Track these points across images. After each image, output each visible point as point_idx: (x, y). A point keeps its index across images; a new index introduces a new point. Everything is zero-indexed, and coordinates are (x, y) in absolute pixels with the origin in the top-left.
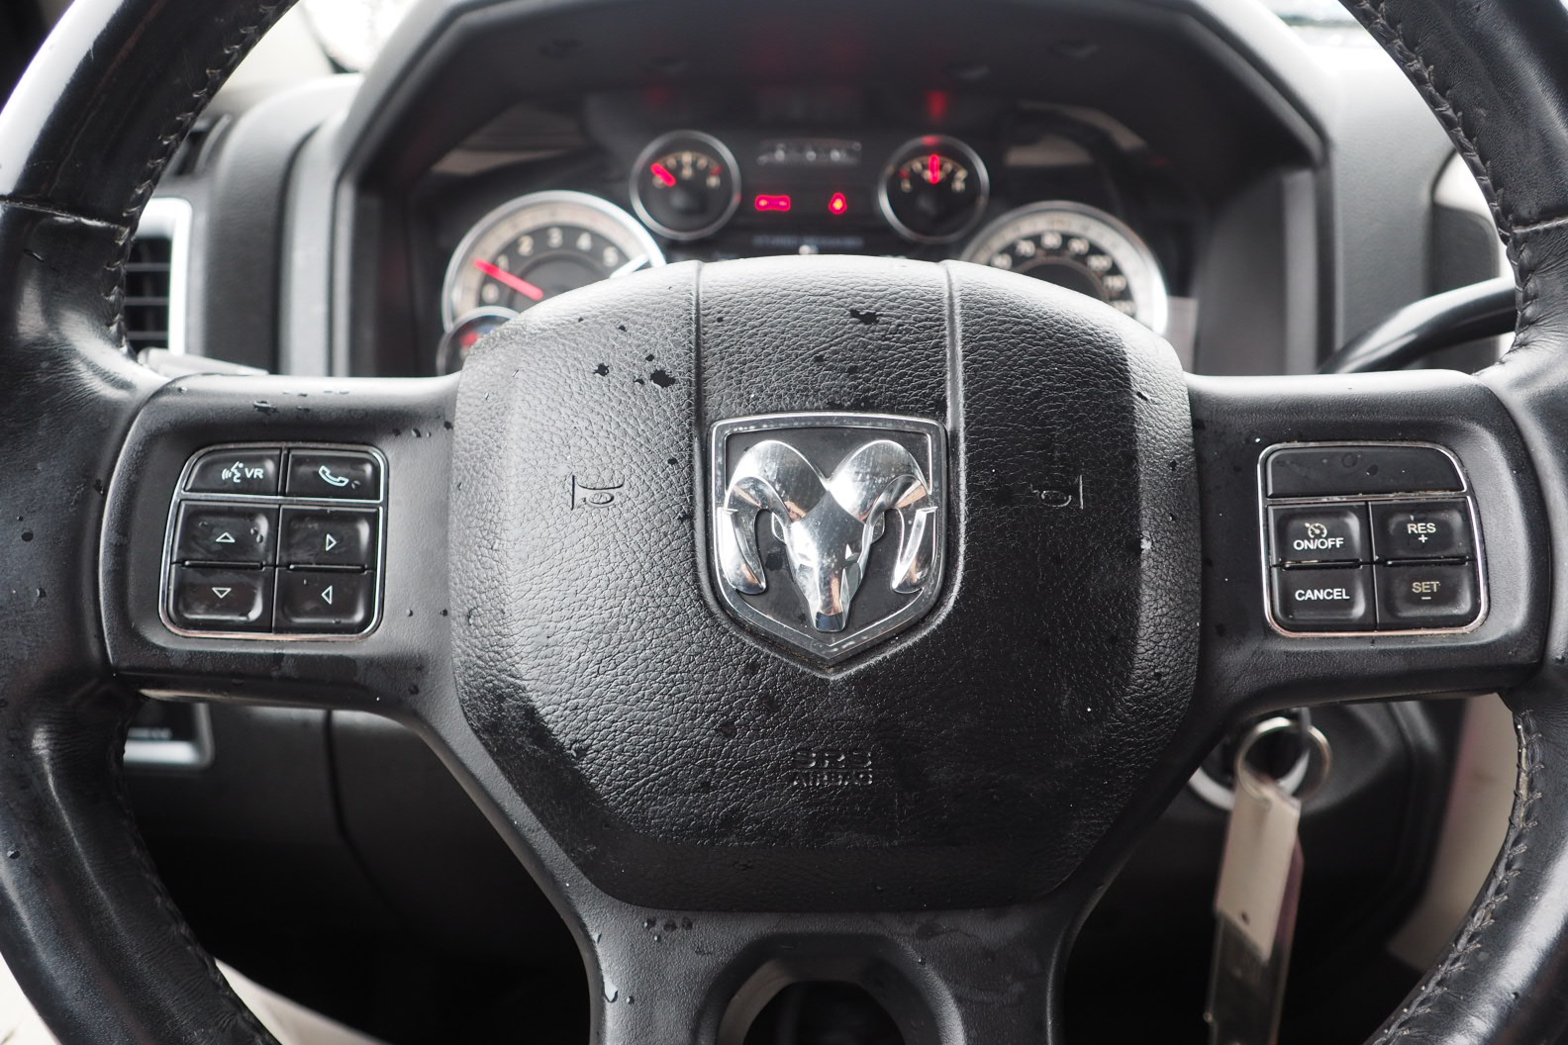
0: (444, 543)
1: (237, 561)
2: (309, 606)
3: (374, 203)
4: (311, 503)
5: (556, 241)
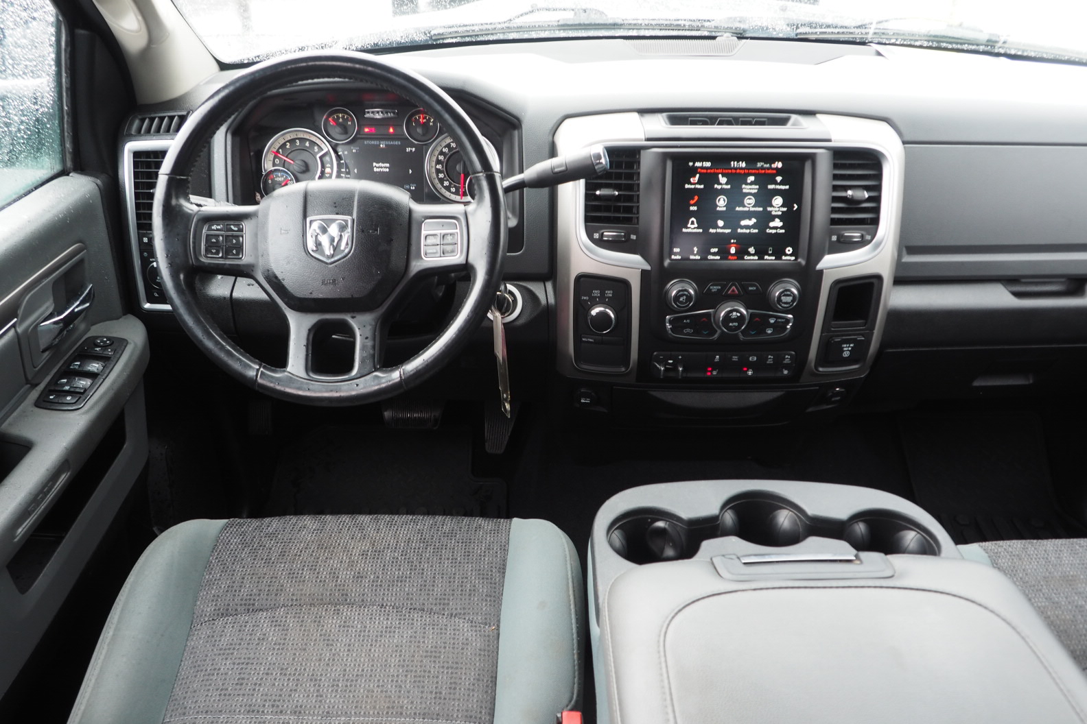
0: (257, 241)
1: (217, 246)
2: (231, 254)
3: (238, 139)
4: (230, 233)
5: (298, 144)
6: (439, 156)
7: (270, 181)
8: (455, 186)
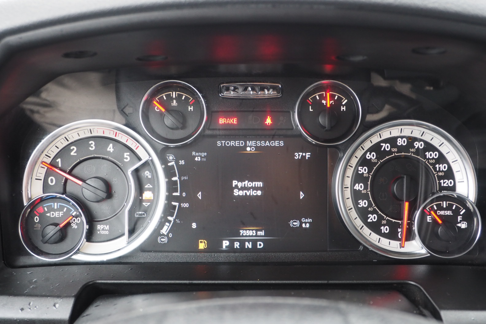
5: (93, 147)
6: (360, 168)
7: (37, 219)
8: (389, 223)
